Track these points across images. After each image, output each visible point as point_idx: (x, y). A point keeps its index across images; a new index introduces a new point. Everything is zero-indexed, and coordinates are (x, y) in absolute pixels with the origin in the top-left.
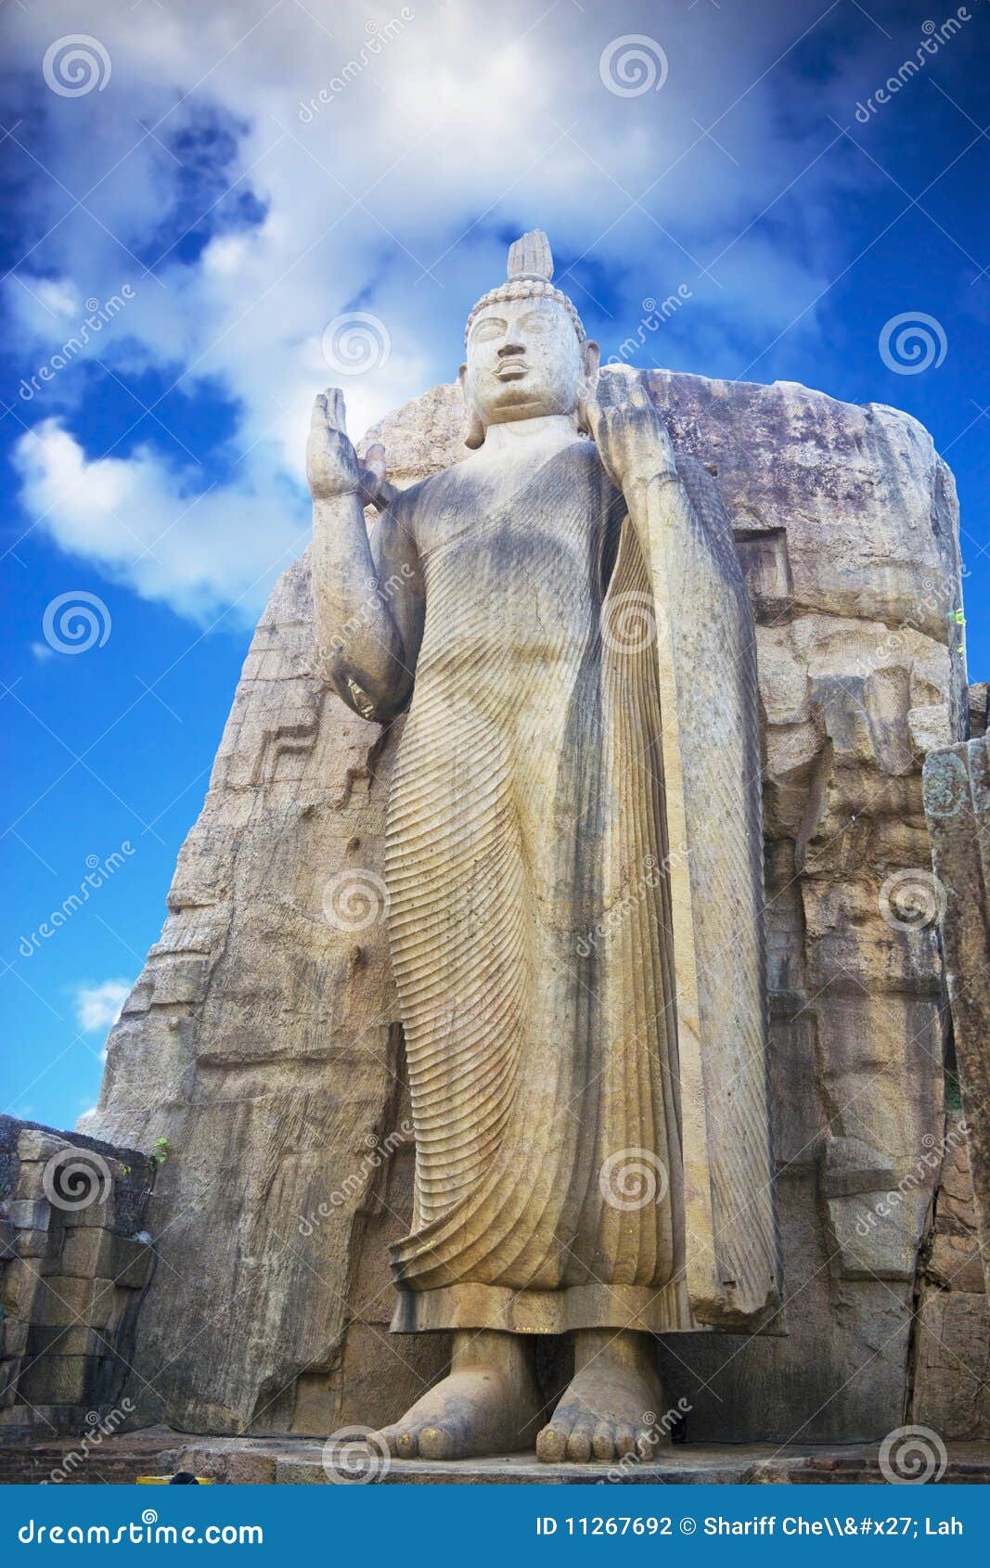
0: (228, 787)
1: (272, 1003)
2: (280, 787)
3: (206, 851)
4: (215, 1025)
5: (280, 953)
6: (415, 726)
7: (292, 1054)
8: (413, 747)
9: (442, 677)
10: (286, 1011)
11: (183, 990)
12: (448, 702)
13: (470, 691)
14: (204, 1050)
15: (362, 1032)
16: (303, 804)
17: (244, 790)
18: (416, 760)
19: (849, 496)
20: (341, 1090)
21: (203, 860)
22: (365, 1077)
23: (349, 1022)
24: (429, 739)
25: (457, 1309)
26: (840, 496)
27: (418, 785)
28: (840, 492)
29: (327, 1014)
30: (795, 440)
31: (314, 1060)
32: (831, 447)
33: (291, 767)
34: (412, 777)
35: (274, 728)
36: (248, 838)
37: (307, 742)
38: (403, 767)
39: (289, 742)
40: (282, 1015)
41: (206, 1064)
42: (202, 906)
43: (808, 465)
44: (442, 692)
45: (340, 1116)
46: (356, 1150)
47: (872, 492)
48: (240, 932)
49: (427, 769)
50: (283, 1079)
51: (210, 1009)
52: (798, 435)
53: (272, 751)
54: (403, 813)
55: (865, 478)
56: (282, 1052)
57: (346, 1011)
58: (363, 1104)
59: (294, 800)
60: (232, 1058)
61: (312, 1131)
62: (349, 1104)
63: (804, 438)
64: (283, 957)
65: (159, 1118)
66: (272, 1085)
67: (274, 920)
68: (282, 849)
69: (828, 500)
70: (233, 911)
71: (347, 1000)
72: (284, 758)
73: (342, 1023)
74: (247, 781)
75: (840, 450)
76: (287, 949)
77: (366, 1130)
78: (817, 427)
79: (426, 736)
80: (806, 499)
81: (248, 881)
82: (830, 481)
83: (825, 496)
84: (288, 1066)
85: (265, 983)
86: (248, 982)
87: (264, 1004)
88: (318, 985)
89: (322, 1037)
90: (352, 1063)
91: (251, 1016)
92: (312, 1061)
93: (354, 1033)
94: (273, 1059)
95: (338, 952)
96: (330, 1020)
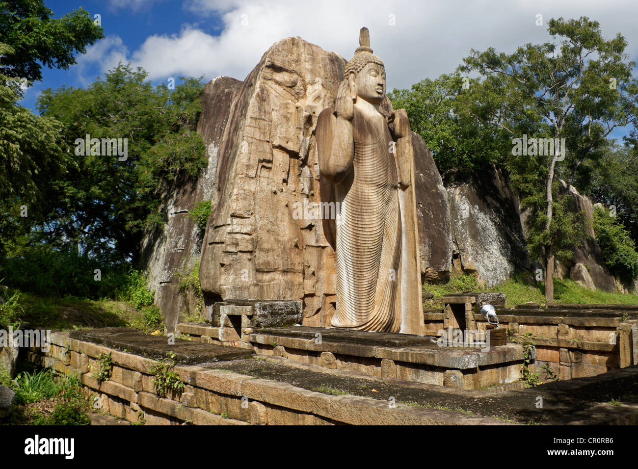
0: (247, 175)
2: (262, 179)
3: (245, 199)
4: (259, 259)
5: (271, 237)
7: (281, 269)
10: (277, 256)
11: (250, 248)
14: (258, 267)
15: (297, 264)
16: (271, 187)
17: (252, 178)
20: (294, 280)
21: (244, 202)
23: (294, 261)
33: (265, 173)
35: (262, 159)
36: (257, 196)
37: (269, 165)
39: (264, 164)
41: (258, 271)
42: (246, 218)
48: (260, 229)
50: (278, 276)
51: (257, 254)
53: (260, 167)
56: (277, 269)
59: (268, 185)
60: (266, 270)
61: (289, 292)
64: (273, 239)
65: (252, 288)
66: (276, 278)
67: (269, 226)
68: (269, 202)
70: (256, 221)
71: (293, 255)
72: (263, 169)
73: (292, 261)
74: (254, 176)
81: (260, 212)
84: (279, 273)
85: (270, 246)
86: (266, 246)
87: (271, 253)
88: (284, 248)
89: (287, 264)
90: (294, 273)
91: (268, 257)
92: (285, 272)
93: (295, 264)
94: (275, 271)
95: (286, 238)
96: (289, 259)
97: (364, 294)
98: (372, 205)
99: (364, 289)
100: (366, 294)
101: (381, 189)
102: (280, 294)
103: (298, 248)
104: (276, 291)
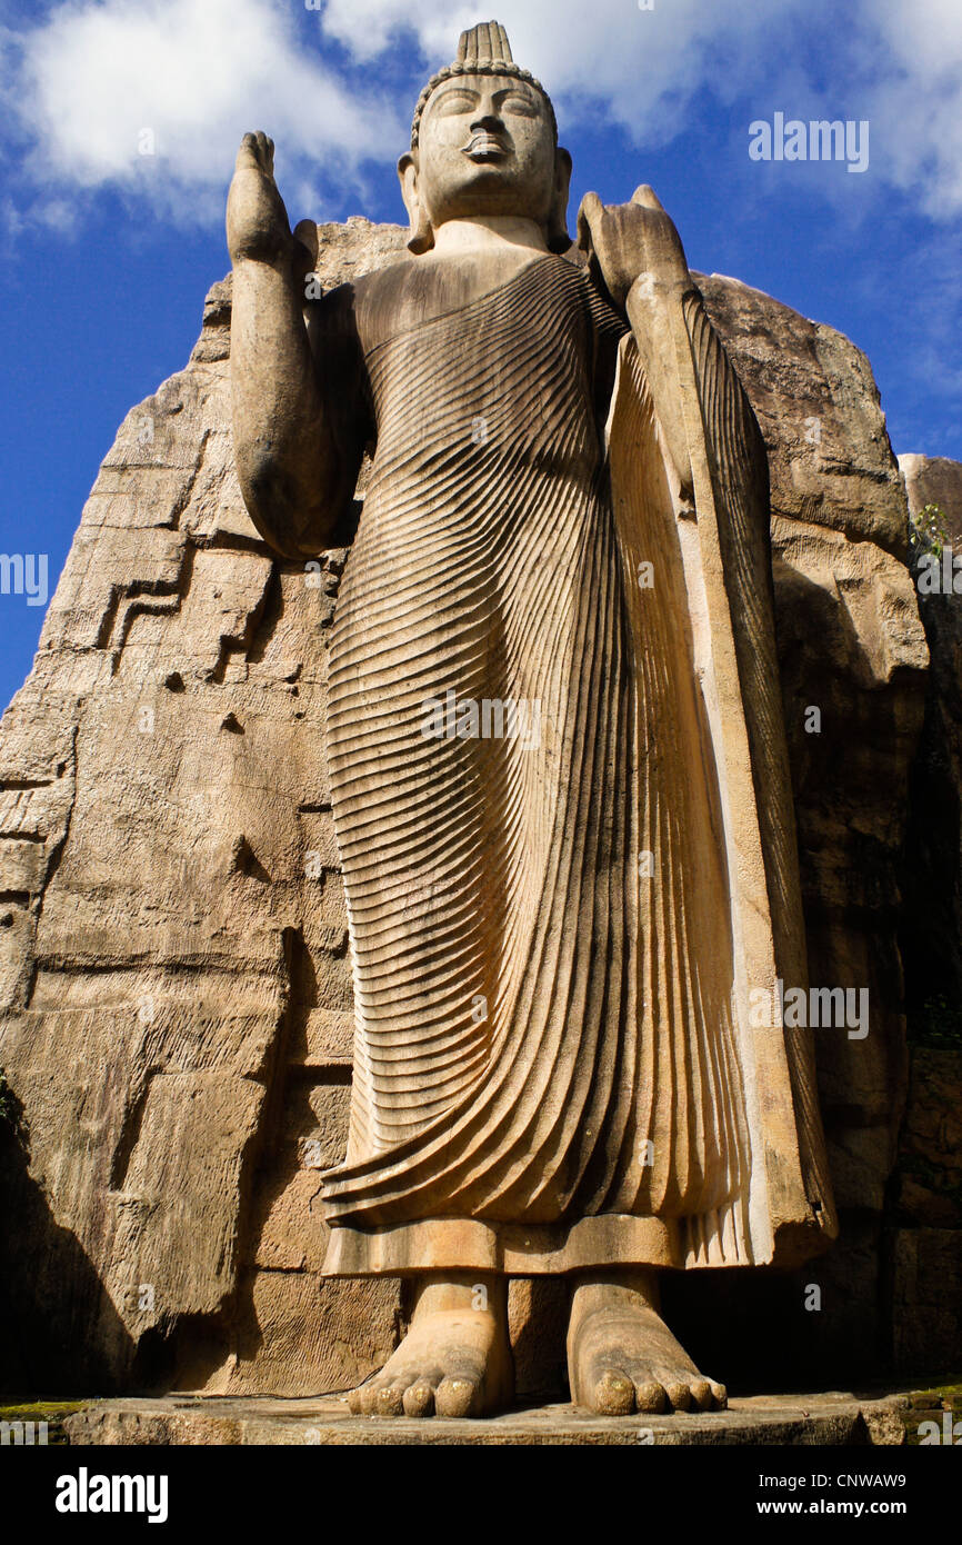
0: (66, 647)
1: (129, 899)
2: (131, 651)
3: (39, 720)
4: (54, 920)
5: (138, 842)
6: (380, 536)
7: (159, 958)
8: (377, 561)
9: (418, 479)
10: (148, 908)
11: (15, 878)
12: (427, 510)
13: (456, 497)
14: (42, 950)
15: (246, 935)
16: (163, 672)
17: (86, 651)
18: (384, 576)
19: (805, 397)
20: (222, 1002)
21: (35, 730)
22: (252, 988)
23: (230, 924)
24: (401, 551)
25: (430, 1246)
26: (796, 396)
27: (388, 604)
28: (797, 393)
29: (202, 914)
30: (744, 333)
31: (186, 967)
32: (783, 346)
33: (147, 629)
34: (378, 596)
35: (129, 583)
36: (93, 707)
37: (169, 601)
38: (363, 584)
39: (145, 599)
40: (142, 913)
41: (46, 965)
42: (35, 783)
43: (760, 358)
44: (418, 497)
45: (224, 1030)
46: (245, 1072)
47: (830, 396)
48: (86, 814)
49: (402, 586)
50: (146, 987)
51: (48, 902)
52: (746, 327)
53: (124, 609)
54: (365, 639)
55: (820, 380)
56: (142, 956)
57: (227, 912)
58: (251, 1019)
59: (152, 666)
60: (80, 961)
61: (188, 1050)
62: (234, 1018)
63: (755, 332)
64: (143, 846)
66: (132, 993)
67: (130, 802)
68: (140, 720)
69: (783, 397)
70: (74, 789)
71: (228, 901)
72: (139, 619)
73: (223, 925)
74: (91, 641)
75: (792, 350)
76: (147, 836)
77: (259, 1049)
78: (766, 323)
79: (397, 548)
80: (762, 394)
81: (95, 756)
82: (786, 378)
83: (782, 393)
84: (153, 973)
85: (118, 875)
86: (97, 873)
87: (119, 900)
88: (188, 880)
89: (196, 940)
90: (235, 972)
91: (103, 912)
92: (183, 968)
93: (236, 937)
94: (132, 964)
95: (212, 843)
96: (206, 921)
97: (394, 996)
98: (392, 554)
99: (393, 967)
100: (406, 992)
101: (448, 480)
102: (125, 1051)
103: (263, 877)
104: (106, 1037)
